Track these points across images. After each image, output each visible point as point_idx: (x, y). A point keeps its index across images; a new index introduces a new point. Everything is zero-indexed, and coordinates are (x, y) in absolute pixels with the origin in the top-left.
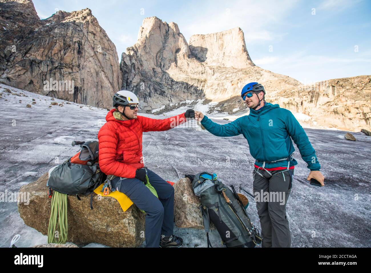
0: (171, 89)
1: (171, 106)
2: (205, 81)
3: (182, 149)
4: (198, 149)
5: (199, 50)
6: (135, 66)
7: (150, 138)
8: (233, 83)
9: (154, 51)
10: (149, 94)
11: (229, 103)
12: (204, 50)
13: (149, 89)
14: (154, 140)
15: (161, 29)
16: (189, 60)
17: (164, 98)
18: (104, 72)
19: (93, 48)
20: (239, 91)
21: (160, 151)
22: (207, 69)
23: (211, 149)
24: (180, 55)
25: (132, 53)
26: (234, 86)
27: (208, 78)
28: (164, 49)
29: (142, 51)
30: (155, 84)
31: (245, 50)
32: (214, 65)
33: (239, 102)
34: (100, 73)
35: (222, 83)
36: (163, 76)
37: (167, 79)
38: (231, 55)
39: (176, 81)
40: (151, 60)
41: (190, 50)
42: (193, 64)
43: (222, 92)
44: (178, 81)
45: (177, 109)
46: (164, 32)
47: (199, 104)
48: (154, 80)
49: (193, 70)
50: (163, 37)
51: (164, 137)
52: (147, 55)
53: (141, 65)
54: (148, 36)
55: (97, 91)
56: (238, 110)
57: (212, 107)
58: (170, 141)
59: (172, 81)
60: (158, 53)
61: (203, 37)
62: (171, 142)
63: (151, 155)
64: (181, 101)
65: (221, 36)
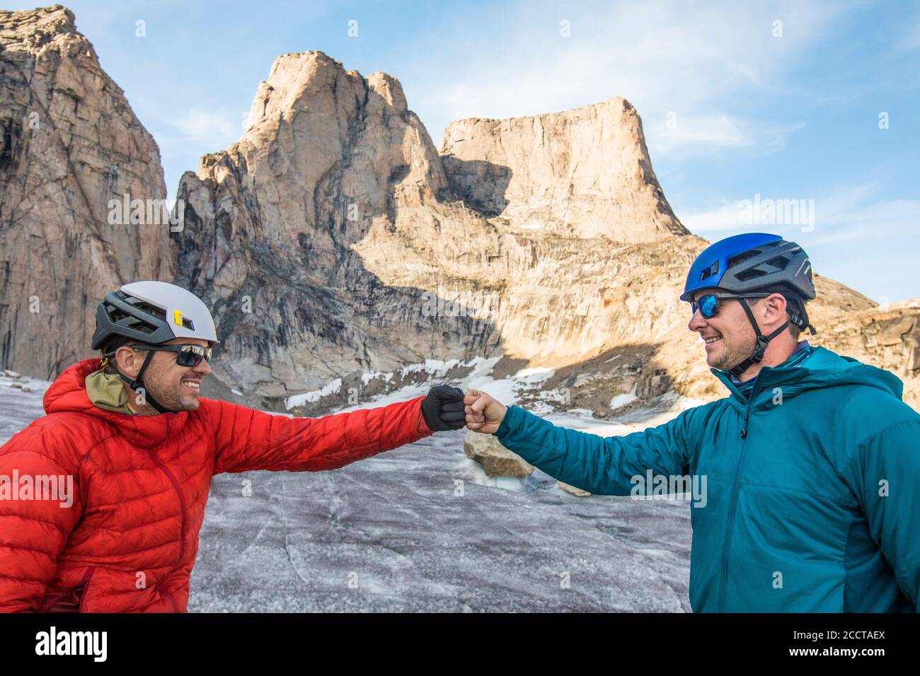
0: (368, 314)
1: (366, 383)
2: (501, 287)
3: (396, 561)
4: (467, 562)
5: (480, 174)
6: (229, 223)
7: (263, 511)
8: (607, 296)
9: (311, 169)
10: (282, 331)
11: (595, 372)
12: (497, 175)
13: (282, 314)
14: (277, 520)
15: (339, 95)
16: (442, 207)
17: (338, 349)
18: (103, 241)
19: (67, 151)
20: (631, 327)
21: (300, 571)
22: (510, 241)
23: (520, 560)
24: (408, 191)
25: (221, 175)
26: (612, 308)
27: (515, 275)
28: (347, 167)
29: (260, 170)
30: (307, 293)
31: (649, 178)
32: (536, 227)
33: (634, 369)
34: (84, 247)
35: (565, 296)
36: (338, 264)
37: (352, 278)
38: (597, 193)
39: (387, 284)
40: (296, 204)
41: (446, 173)
42: (456, 223)
43: (566, 331)
44: (395, 284)
45: (388, 394)
46: (350, 105)
47: (477, 376)
48: (303, 277)
49: (454, 247)
50: (345, 124)
51: (326, 509)
52: (281, 186)
53: (256, 221)
54: (286, 117)
55: (64, 315)
56: (633, 403)
57: (529, 387)
58: (347, 526)
59: (374, 284)
60: (322, 180)
61: (493, 128)
62: (351, 530)
63: (255, 588)
64: (406, 363)
65: (559, 128)
